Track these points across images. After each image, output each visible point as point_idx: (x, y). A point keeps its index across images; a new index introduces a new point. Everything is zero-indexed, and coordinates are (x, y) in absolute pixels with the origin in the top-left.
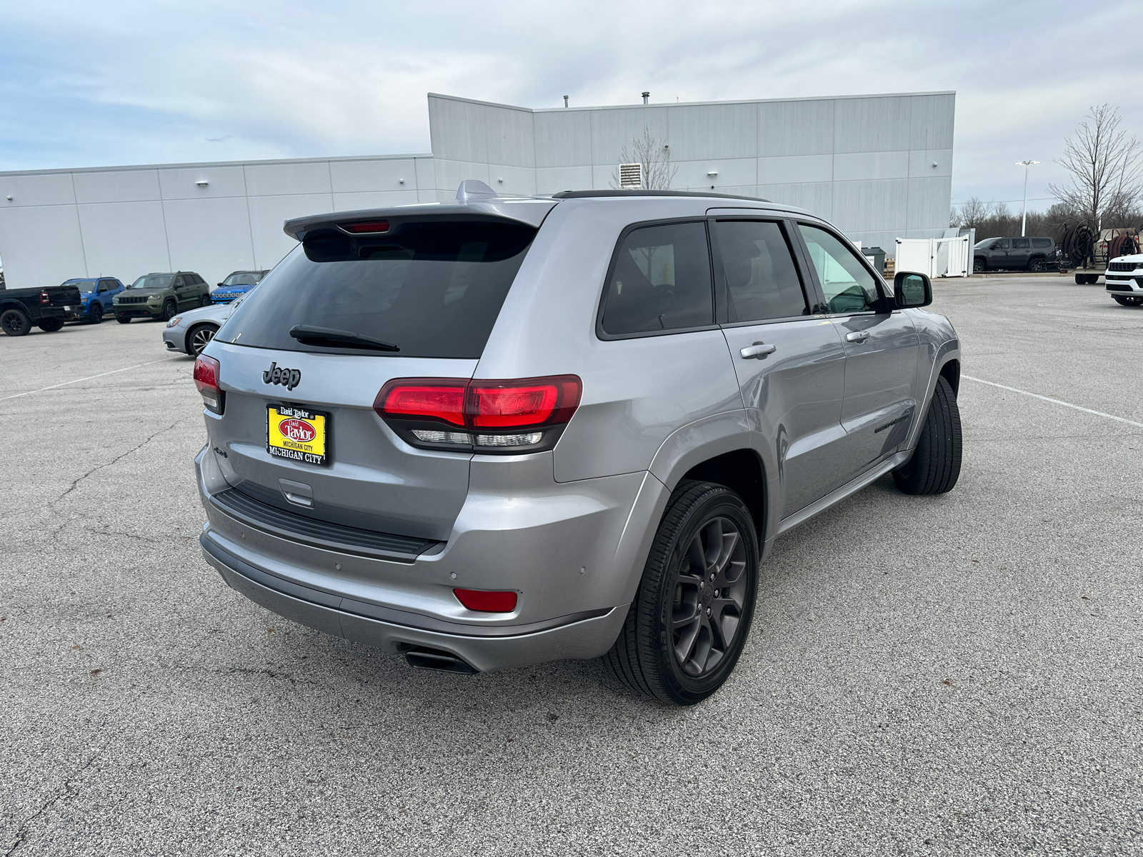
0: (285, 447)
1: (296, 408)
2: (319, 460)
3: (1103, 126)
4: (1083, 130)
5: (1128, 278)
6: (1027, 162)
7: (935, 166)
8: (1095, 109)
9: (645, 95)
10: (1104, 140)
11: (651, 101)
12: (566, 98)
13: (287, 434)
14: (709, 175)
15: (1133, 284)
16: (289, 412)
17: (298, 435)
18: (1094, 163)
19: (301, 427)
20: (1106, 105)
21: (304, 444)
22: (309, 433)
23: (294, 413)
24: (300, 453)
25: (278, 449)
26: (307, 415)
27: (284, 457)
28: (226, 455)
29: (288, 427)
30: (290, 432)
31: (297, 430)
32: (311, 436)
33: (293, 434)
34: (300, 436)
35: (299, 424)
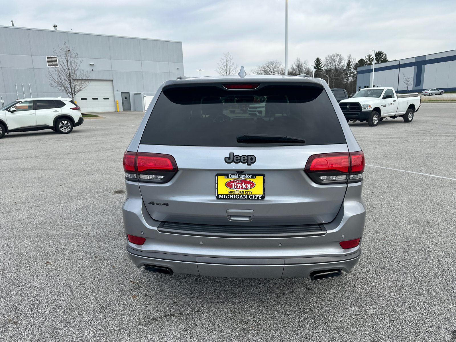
0: (230, 194)
2: (260, 197)
3: (228, 60)
4: (222, 61)
5: (255, 111)
6: (200, 70)
7: (178, 69)
8: (225, 54)
9: (55, 26)
10: (228, 65)
11: (58, 29)
12: (12, 22)
13: (232, 187)
14: (91, 65)
15: (257, 113)
16: (236, 176)
17: (241, 187)
18: (226, 72)
19: (244, 183)
20: (228, 52)
23: (239, 177)
24: (244, 196)
25: (225, 195)
26: (250, 176)
27: (231, 199)
28: (167, 205)
29: (233, 184)
30: (235, 186)
31: (240, 185)
32: (251, 186)
33: (237, 187)
34: (242, 187)
35: (243, 181)
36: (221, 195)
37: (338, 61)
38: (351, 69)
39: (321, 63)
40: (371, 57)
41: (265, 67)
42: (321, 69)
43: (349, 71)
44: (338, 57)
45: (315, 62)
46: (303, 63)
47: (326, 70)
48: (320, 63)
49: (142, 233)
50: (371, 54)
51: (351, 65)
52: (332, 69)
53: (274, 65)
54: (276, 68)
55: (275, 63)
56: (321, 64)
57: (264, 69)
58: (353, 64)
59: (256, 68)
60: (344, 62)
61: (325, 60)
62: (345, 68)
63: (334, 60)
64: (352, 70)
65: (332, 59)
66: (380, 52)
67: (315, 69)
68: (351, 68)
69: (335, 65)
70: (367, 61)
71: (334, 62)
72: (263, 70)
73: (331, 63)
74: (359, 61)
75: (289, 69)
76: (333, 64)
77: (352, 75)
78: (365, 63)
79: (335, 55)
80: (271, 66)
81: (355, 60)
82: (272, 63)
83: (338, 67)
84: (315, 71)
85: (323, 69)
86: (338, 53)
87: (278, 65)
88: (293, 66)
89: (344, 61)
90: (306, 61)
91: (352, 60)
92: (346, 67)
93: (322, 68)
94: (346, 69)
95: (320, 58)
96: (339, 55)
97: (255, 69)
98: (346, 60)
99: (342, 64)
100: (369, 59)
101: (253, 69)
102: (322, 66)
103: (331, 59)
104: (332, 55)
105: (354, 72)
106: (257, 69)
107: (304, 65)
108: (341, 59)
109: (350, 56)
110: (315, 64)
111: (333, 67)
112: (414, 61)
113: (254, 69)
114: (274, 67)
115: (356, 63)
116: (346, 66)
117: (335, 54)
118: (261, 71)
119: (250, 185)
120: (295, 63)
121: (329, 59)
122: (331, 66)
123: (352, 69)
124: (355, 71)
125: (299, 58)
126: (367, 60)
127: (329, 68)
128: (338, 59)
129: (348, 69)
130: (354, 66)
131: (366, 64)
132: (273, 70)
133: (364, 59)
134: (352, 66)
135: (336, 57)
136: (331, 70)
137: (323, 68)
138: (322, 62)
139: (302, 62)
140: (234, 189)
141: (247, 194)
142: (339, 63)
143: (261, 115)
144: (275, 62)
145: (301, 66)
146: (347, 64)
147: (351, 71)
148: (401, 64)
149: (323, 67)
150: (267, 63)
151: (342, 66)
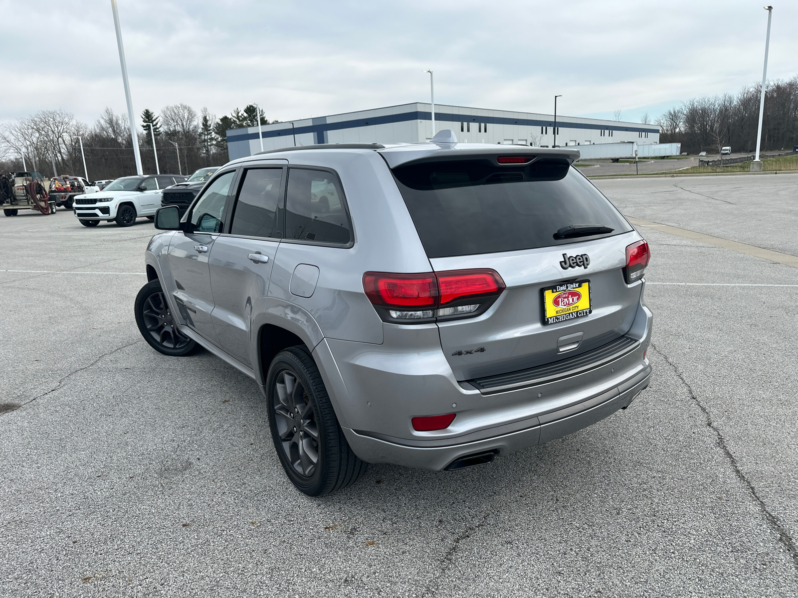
0: (559, 314)
1: (569, 284)
2: (588, 312)
5: (94, 208)
13: (559, 305)
15: (97, 212)
16: (564, 288)
17: (567, 302)
19: (570, 296)
21: (571, 307)
22: (575, 298)
23: (567, 287)
24: (573, 313)
25: (554, 318)
26: (577, 285)
27: (562, 321)
28: (482, 350)
29: (560, 299)
30: (562, 302)
31: (566, 299)
32: (578, 299)
33: (564, 303)
34: (569, 302)
35: (570, 294)
36: (551, 318)
37: (186, 117)
38: (211, 133)
39: (155, 120)
40: (240, 115)
41: (38, 123)
42: (157, 130)
43: (209, 137)
44: (186, 111)
45: (142, 117)
46: (120, 117)
47: (166, 132)
48: (153, 119)
49: (454, 405)
50: (239, 110)
51: (210, 126)
52: (179, 132)
53: (58, 119)
54: (62, 124)
55: (59, 115)
56: (156, 122)
57: (35, 125)
58: (212, 123)
59: (16, 123)
60: (197, 121)
61: (162, 115)
62: (200, 130)
63: (180, 115)
64: (213, 135)
65: (175, 113)
66: (253, 107)
67: (145, 130)
68: (210, 130)
69: (183, 125)
70: (235, 121)
71: (179, 120)
72: (33, 128)
73: (174, 121)
74: (221, 120)
75: (93, 128)
76: (178, 122)
77: (214, 142)
78: (232, 123)
79: (179, 108)
80: (51, 120)
81: (215, 119)
82: (53, 114)
83: (189, 129)
84: (146, 134)
85: (162, 131)
86: (184, 104)
87: (66, 120)
88: (99, 123)
89: (197, 118)
90: (125, 116)
91: (209, 117)
92: (202, 129)
93: (158, 128)
94: (202, 133)
95: (151, 111)
96: (187, 107)
97: (13, 125)
98: (200, 118)
99: (195, 123)
100: (238, 118)
101: (8, 124)
102: (158, 126)
103: (173, 114)
104: (173, 106)
105: (217, 139)
106: (18, 125)
107: (122, 122)
108: (191, 115)
109: (205, 110)
110: (144, 121)
111: (179, 128)
112: (310, 124)
113: (11, 126)
114: (59, 122)
115: (217, 123)
116: (202, 127)
117: (180, 106)
118: (28, 129)
119: (576, 297)
120: (105, 117)
121: (169, 114)
122: (175, 126)
123: (213, 133)
124: (218, 136)
125: (109, 109)
126: (235, 119)
127: (172, 129)
128: (185, 114)
129: (206, 133)
130: (215, 127)
131: (233, 125)
132: (56, 129)
133: (230, 116)
134: (211, 128)
135: (182, 111)
136: (176, 133)
137: (160, 129)
138: (157, 118)
139: (118, 117)
140: (561, 307)
141: (575, 310)
142: (188, 121)
143: (108, 215)
144: (58, 112)
145: (117, 124)
146: (203, 124)
147: (211, 136)
148: (296, 128)
149: (160, 126)
150: (39, 113)
151: (196, 127)
